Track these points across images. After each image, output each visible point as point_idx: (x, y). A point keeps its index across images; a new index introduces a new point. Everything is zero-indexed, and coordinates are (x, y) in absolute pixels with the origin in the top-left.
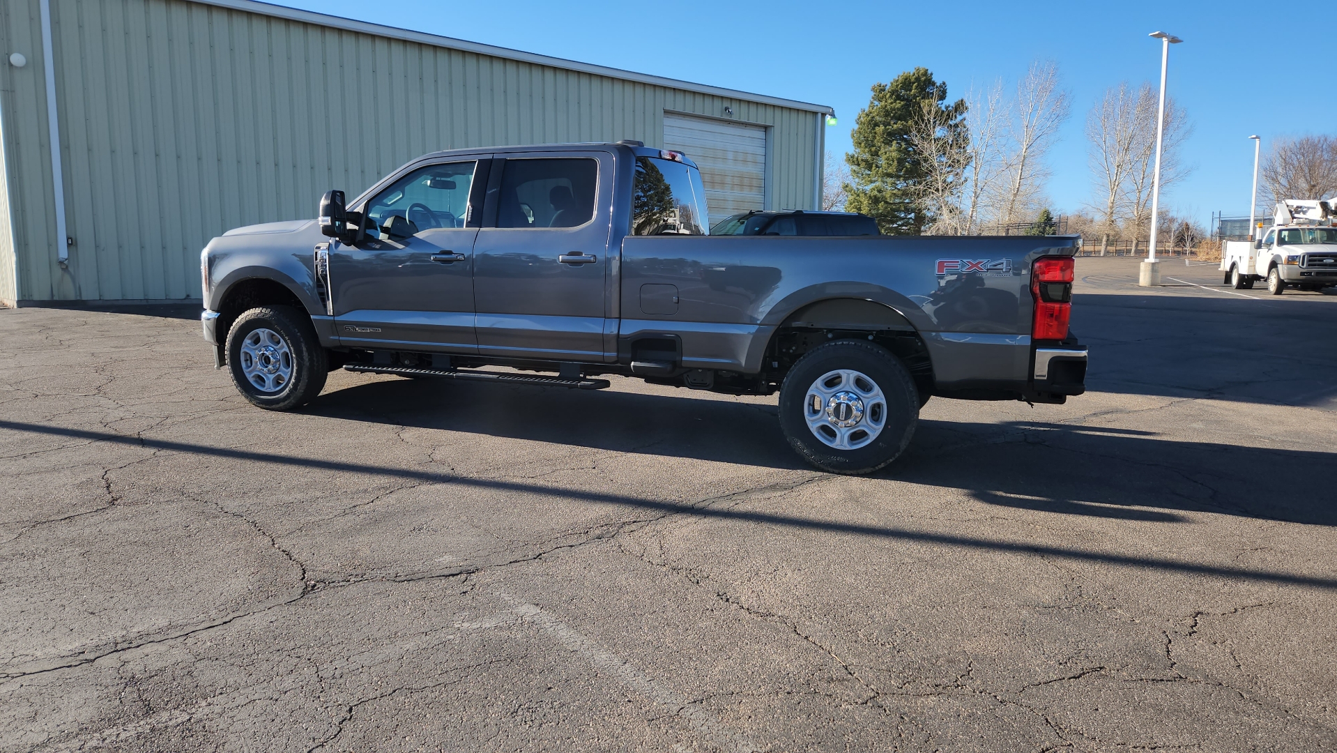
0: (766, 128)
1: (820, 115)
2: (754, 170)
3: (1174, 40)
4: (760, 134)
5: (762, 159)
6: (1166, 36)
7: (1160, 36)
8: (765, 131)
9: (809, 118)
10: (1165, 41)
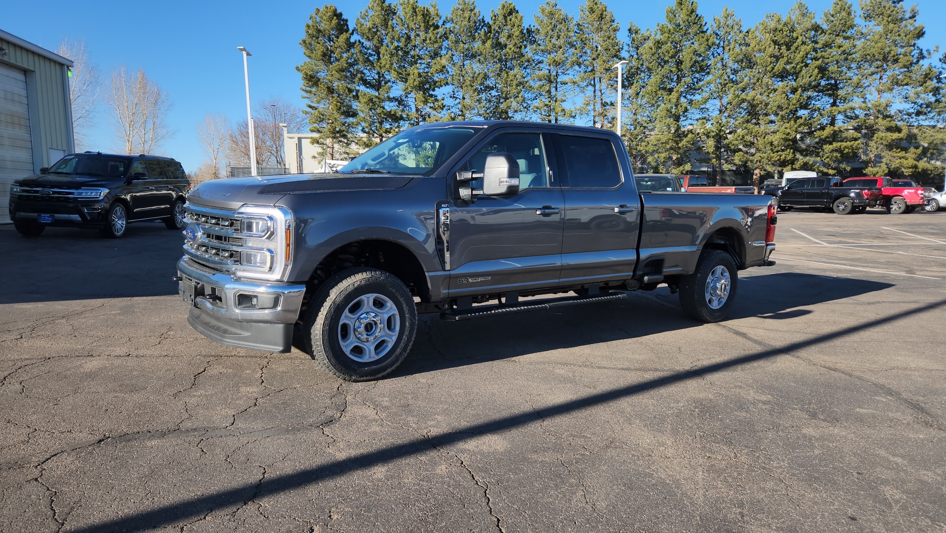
0: (25, 72)
1: (66, 67)
2: (20, 109)
3: (248, 54)
4: (20, 77)
5: (25, 100)
6: (245, 50)
7: (244, 50)
8: (25, 75)
9: (58, 67)
10: (244, 53)
